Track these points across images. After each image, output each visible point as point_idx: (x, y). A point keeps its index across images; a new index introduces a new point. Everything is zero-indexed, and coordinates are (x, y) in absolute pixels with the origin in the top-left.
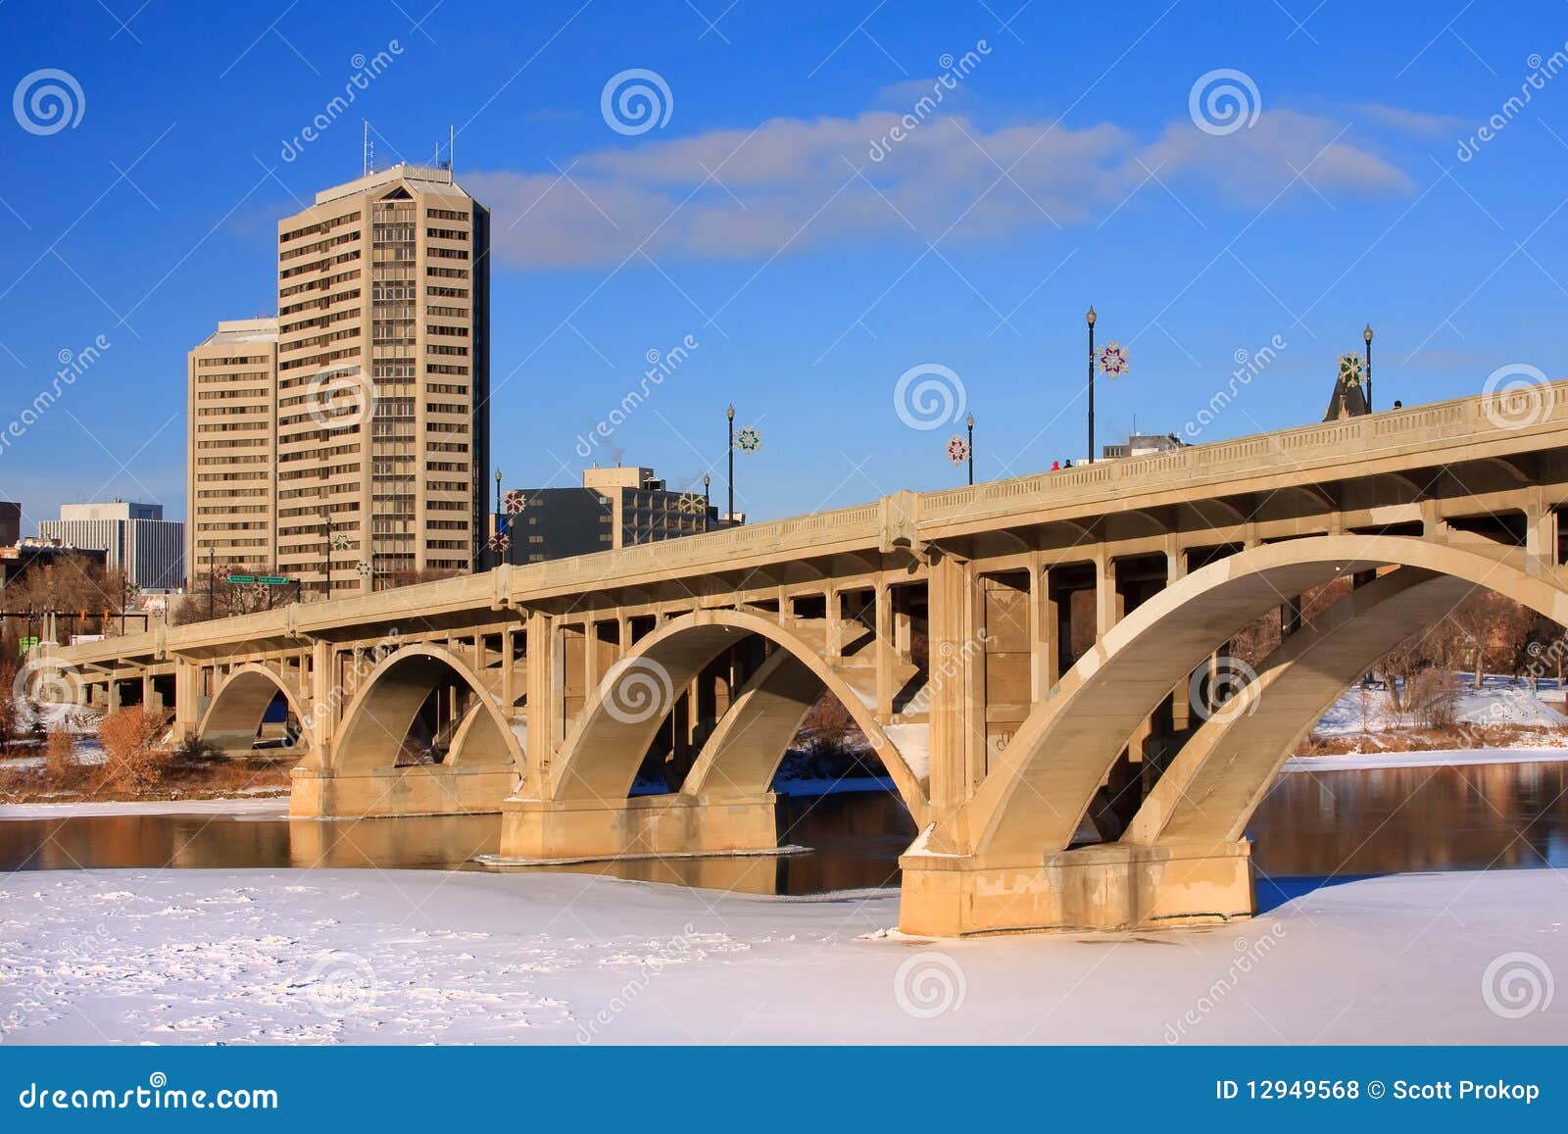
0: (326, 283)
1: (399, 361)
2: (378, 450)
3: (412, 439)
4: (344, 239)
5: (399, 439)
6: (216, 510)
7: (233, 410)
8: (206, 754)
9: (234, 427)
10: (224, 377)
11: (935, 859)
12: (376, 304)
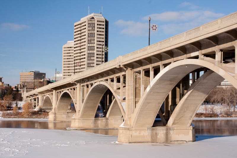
0: (81, 33)
1: (92, 47)
2: (88, 62)
3: (94, 60)
4: (83, 26)
5: (92, 60)
6: (66, 72)
7: (69, 56)
8: (43, 111)
9: (69, 59)
10: (68, 50)
11: (125, 128)
12: (88, 37)
